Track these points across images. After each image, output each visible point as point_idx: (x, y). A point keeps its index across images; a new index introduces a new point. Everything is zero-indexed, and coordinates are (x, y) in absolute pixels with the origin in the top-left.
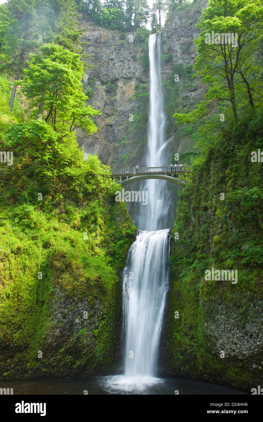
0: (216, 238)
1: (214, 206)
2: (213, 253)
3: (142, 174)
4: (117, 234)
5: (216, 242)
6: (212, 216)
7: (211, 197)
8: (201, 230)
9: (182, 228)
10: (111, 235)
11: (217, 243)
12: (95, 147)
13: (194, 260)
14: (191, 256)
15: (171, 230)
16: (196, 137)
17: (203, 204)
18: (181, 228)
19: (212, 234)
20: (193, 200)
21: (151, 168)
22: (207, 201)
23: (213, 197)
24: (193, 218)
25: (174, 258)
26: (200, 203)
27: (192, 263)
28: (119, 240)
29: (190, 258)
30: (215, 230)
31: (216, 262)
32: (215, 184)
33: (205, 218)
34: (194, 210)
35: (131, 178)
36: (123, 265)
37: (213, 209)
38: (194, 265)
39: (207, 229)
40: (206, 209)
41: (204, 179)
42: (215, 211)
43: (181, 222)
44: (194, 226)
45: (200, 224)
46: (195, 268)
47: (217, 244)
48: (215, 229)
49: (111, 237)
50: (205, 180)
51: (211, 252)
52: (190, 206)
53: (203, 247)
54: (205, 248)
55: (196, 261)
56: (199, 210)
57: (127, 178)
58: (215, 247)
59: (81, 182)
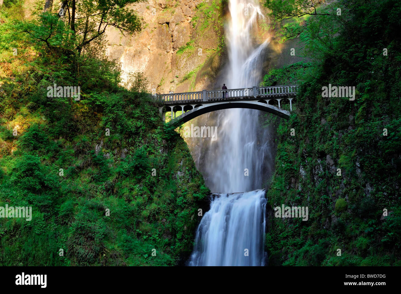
0: (339, 201)
1: (336, 149)
2: (335, 227)
3: (218, 100)
4: (178, 200)
5: (340, 208)
6: (332, 166)
7: (330, 135)
8: (316, 189)
9: (285, 187)
10: (169, 201)
12: (142, 59)
13: (306, 239)
14: (300, 233)
15: (266, 192)
16: (306, 39)
17: (319, 147)
18: (283, 188)
19: (333, 195)
20: (302, 141)
21: (232, 90)
22: (324, 143)
23: (333, 134)
24: (302, 171)
25: (272, 238)
26: (312, 145)
27: (302, 245)
28: (182, 209)
29: (299, 236)
30: (338, 189)
31: (340, 241)
32: (336, 114)
33: (321, 169)
34: (302, 156)
35: (200, 108)
36: (190, 250)
37: (334, 155)
38: (305, 248)
39: (325, 188)
40: (322, 155)
41: (318, 106)
42: (338, 157)
43: (283, 178)
44: (304, 185)
45: (313, 180)
46: (307, 252)
47: (341, 212)
48: (337, 187)
49: (169, 204)
50: (320, 108)
51: (332, 225)
52: (296, 152)
53: (320, 216)
54: (323, 219)
55: (309, 242)
56: (312, 157)
57: (194, 107)
58: (337, 217)
59: (117, 115)
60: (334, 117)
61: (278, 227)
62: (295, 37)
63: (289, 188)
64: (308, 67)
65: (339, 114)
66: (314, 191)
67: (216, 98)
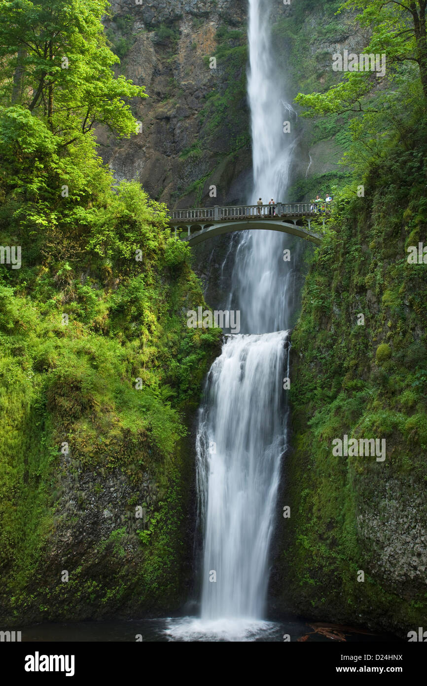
0: (382, 347)
1: (379, 284)
2: (376, 378)
3: (233, 219)
4: (183, 343)
5: (382, 355)
6: (374, 303)
7: (372, 266)
8: (352, 332)
9: (314, 328)
10: (171, 344)
11: (382, 359)
12: (136, 164)
13: (338, 392)
14: (331, 385)
15: (290, 333)
16: (343, 141)
17: (357, 279)
18: (312, 329)
19: (374, 339)
20: (336, 272)
21: (252, 206)
22: (365, 275)
23: (376, 265)
24: (336, 309)
25: (297, 389)
26: (350, 277)
27: (334, 397)
28: (188, 354)
29: (330, 388)
30: (380, 333)
31: (381, 395)
32: (381, 240)
33: (360, 307)
34: (337, 291)
35: (211, 228)
36: (197, 404)
37: (377, 290)
38: (336, 403)
39: (365, 330)
40: (362, 290)
41: (359, 229)
42: (381, 293)
43: (312, 317)
44: (338, 325)
45: (349, 321)
46: (339, 408)
47: (384, 360)
48: (380, 330)
49: (172, 347)
50: (361, 232)
51: (372, 376)
52: (329, 285)
53: (357, 366)
54: (360, 368)
55: (342, 395)
56: (348, 291)
57: (202, 228)
58: (379, 366)
59: (108, 237)
60: (379, 243)
61: (305, 376)
62: (329, 138)
63: (319, 329)
64: (344, 177)
65: (384, 239)
66: (350, 334)
67: (231, 216)
